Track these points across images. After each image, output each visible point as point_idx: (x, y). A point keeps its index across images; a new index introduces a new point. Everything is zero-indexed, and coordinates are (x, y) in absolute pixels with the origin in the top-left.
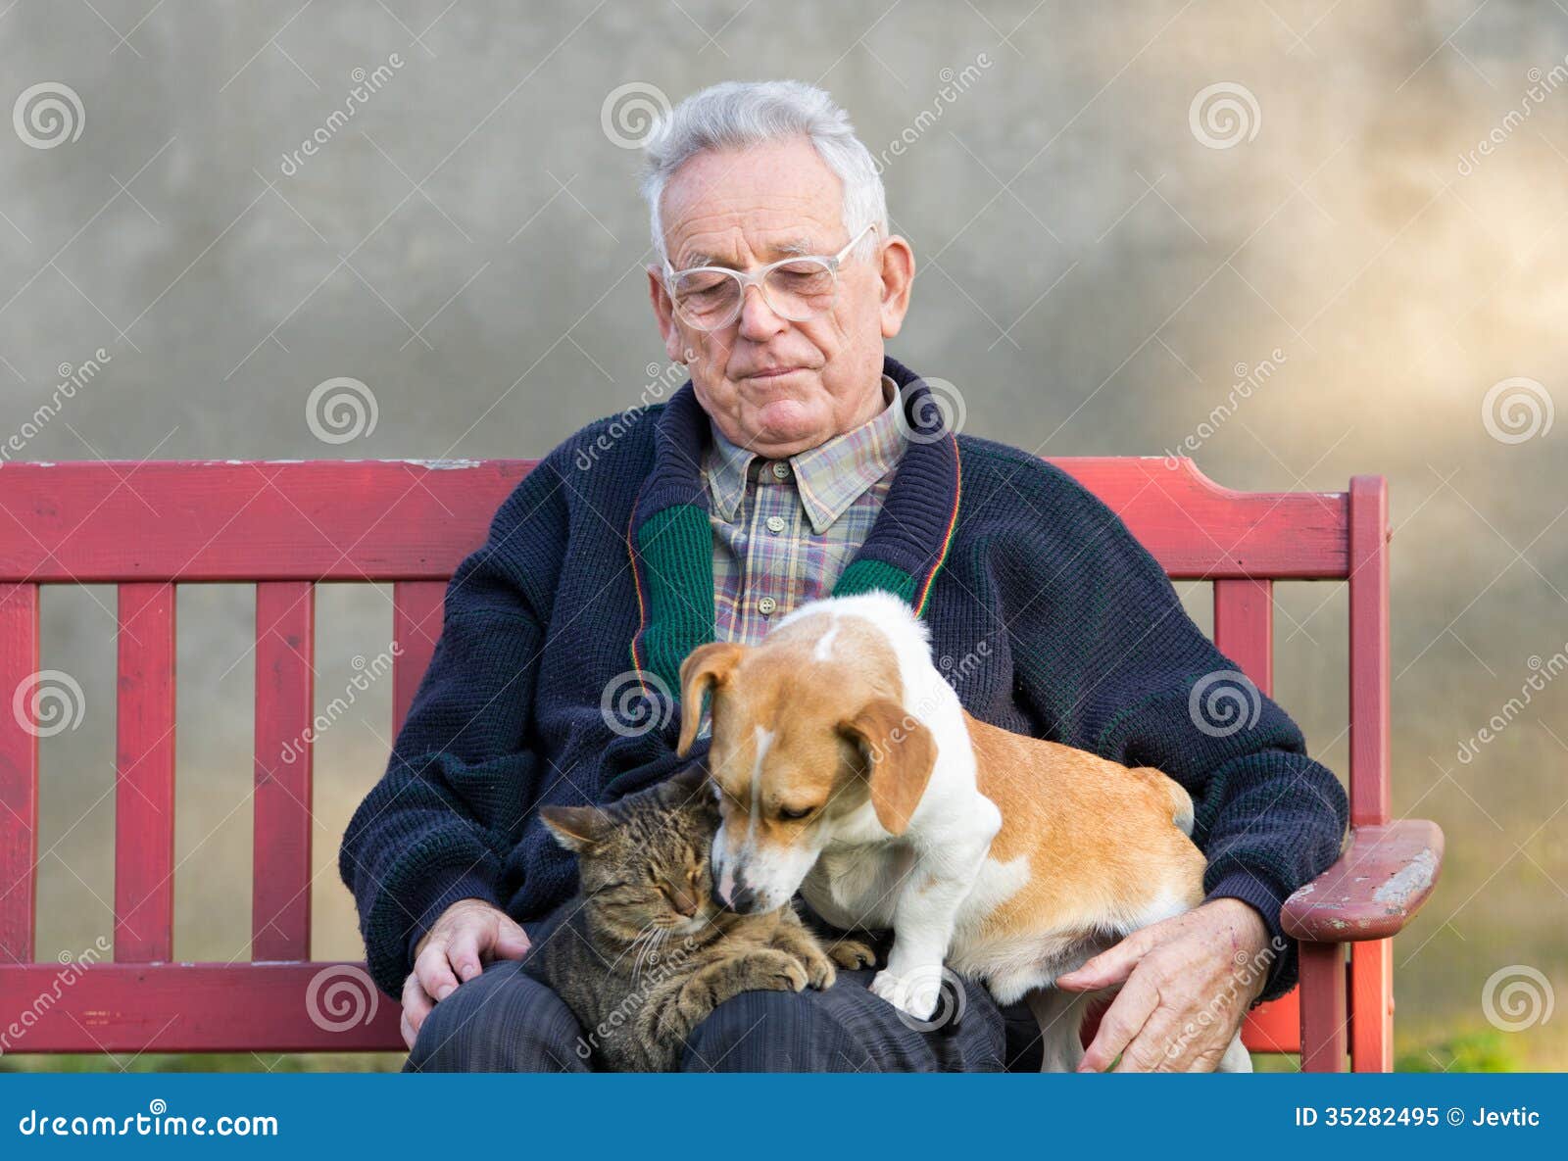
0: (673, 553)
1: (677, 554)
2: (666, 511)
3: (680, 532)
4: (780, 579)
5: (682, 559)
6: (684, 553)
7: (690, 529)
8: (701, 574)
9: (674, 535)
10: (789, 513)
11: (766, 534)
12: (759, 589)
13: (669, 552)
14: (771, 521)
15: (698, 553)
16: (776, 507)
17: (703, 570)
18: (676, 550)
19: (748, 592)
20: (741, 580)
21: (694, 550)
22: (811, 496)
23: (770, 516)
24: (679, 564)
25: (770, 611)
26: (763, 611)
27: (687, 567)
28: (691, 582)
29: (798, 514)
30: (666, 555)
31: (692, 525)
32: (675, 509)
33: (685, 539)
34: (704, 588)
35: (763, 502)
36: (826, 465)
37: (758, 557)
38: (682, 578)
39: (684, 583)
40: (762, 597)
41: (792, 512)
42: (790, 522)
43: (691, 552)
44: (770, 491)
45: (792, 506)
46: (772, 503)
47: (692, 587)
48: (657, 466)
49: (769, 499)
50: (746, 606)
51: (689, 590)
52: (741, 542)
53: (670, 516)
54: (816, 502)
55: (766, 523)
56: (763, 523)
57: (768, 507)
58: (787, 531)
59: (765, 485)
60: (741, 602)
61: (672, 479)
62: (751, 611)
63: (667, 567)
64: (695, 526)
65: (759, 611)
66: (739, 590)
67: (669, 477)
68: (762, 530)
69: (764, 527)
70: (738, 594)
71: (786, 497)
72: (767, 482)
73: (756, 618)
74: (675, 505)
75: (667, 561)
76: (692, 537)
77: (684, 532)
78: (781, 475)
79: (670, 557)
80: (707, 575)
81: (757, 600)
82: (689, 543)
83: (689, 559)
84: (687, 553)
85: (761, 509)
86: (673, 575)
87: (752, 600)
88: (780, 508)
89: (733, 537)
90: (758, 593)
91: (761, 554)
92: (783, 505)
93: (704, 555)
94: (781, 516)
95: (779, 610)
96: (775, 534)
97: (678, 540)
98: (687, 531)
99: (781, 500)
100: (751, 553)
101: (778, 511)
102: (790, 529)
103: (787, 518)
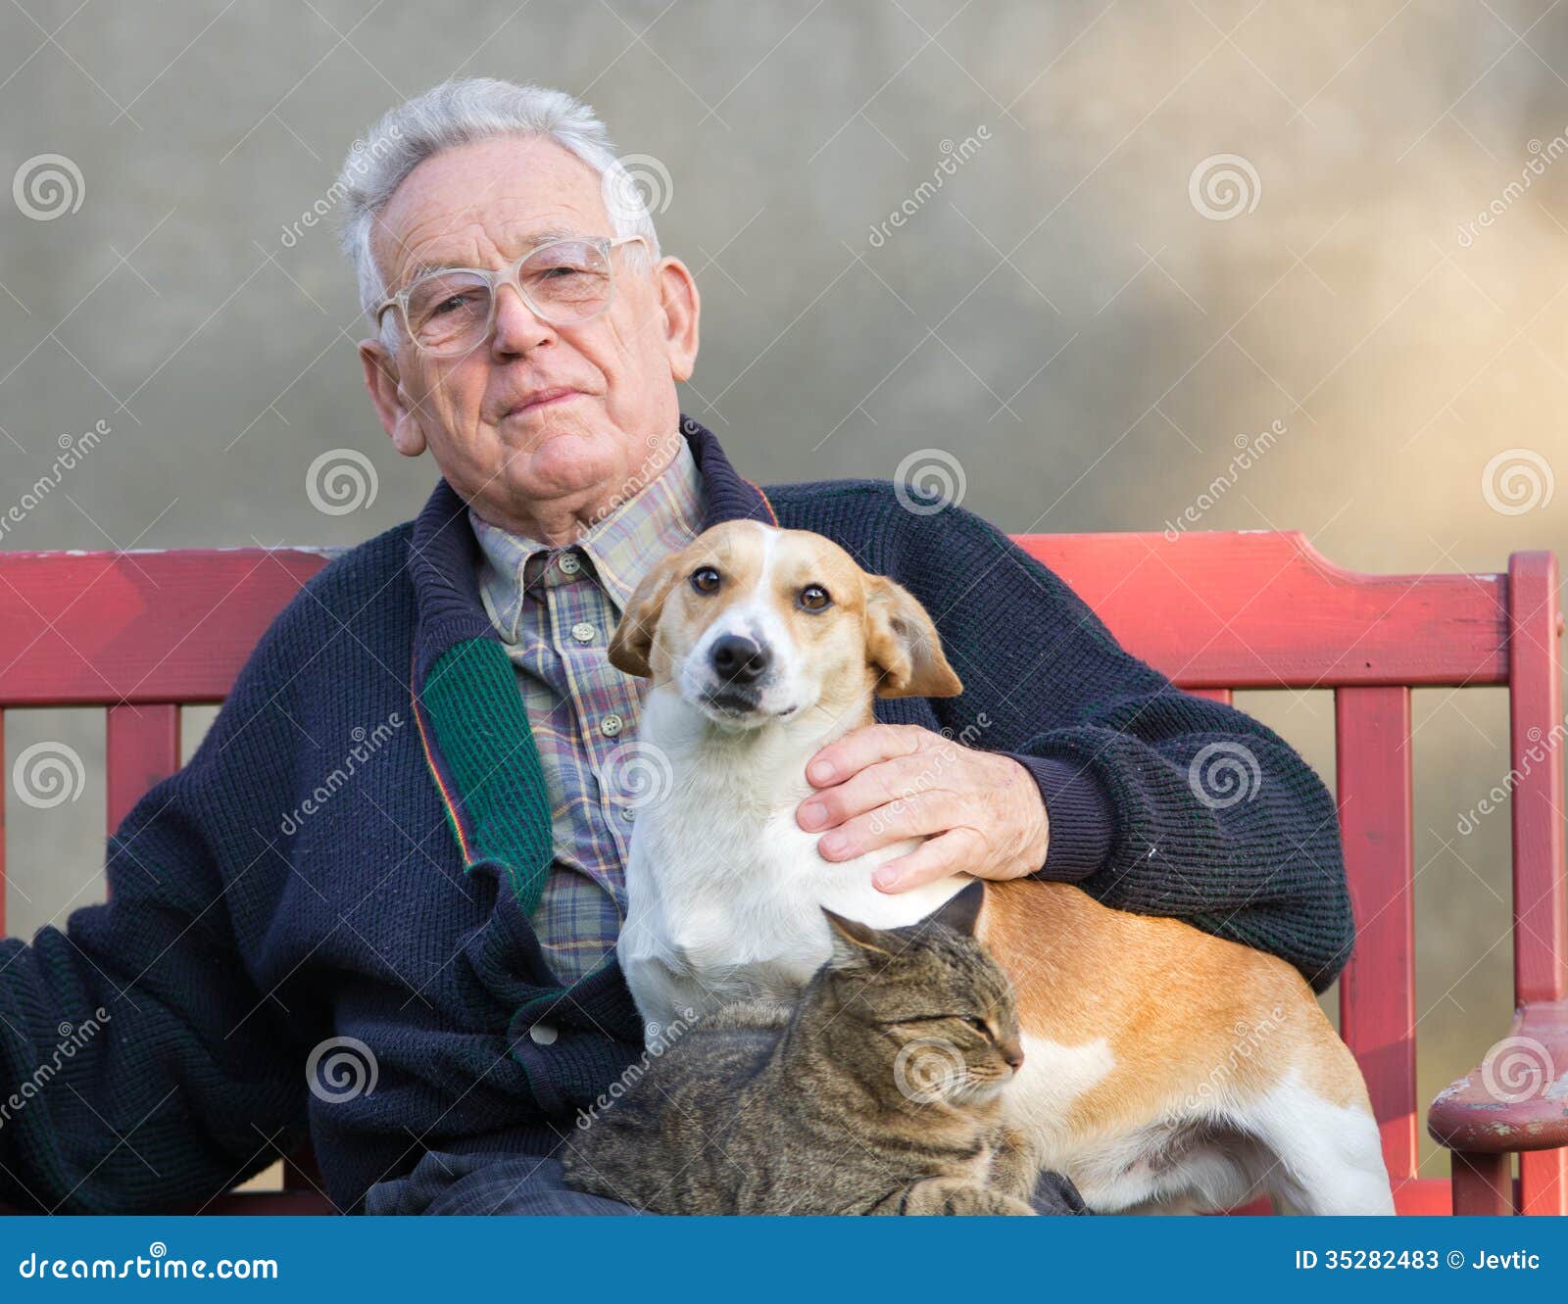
0: (467, 701)
1: (474, 702)
2: (447, 656)
3: (470, 674)
4: (616, 688)
5: (481, 705)
6: (482, 698)
7: (481, 667)
8: (510, 716)
9: (464, 680)
10: (595, 616)
11: (575, 646)
12: (594, 710)
13: (463, 701)
14: (576, 629)
15: (499, 693)
16: (577, 612)
17: (511, 710)
18: (471, 696)
19: (583, 720)
20: (571, 712)
21: (493, 690)
22: (614, 578)
23: (573, 625)
24: (478, 711)
25: (618, 730)
26: (609, 733)
27: (489, 713)
28: (499, 729)
29: (608, 613)
30: (460, 705)
31: (483, 663)
32: (457, 648)
33: (478, 681)
34: (518, 731)
35: (560, 611)
36: (623, 536)
37: (579, 673)
38: (488, 727)
39: (491, 732)
40: (601, 718)
41: (599, 613)
42: (600, 626)
43: (490, 694)
44: (564, 595)
45: (597, 606)
46: (571, 609)
47: (503, 734)
48: (420, 604)
49: (566, 605)
50: (586, 735)
51: (499, 737)
52: (551, 667)
53: (453, 658)
54: (621, 585)
55: (571, 634)
56: (568, 635)
57: (567, 614)
58: (599, 638)
59: (554, 588)
60: (579, 734)
61: (443, 615)
62: (595, 739)
63: (466, 718)
64: (486, 661)
65: (605, 735)
66: (572, 722)
67: (437, 613)
68: (569, 643)
69: (569, 639)
70: (573, 729)
71: (587, 596)
72: (556, 584)
73: (604, 745)
74: (456, 645)
75: (464, 713)
76: (486, 676)
77: (474, 673)
78: (571, 570)
79: (465, 707)
80: (518, 716)
81: (597, 723)
82: (484, 683)
83: (489, 702)
84: (486, 698)
85: (559, 619)
86: (475, 726)
87: (591, 726)
88: (583, 611)
89: (540, 664)
90: (596, 716)
91: (582, 669)
92: (585, 607)
93: (507, 692)
94: (587, 621)
95: (627, 725)
96: (586, 644)
97: (470, 683)
98: (478, 671)
99: (582, 601)
100: (570, 672)
101: (581, 616)
102: (603, 635)
103: (596, 622)
